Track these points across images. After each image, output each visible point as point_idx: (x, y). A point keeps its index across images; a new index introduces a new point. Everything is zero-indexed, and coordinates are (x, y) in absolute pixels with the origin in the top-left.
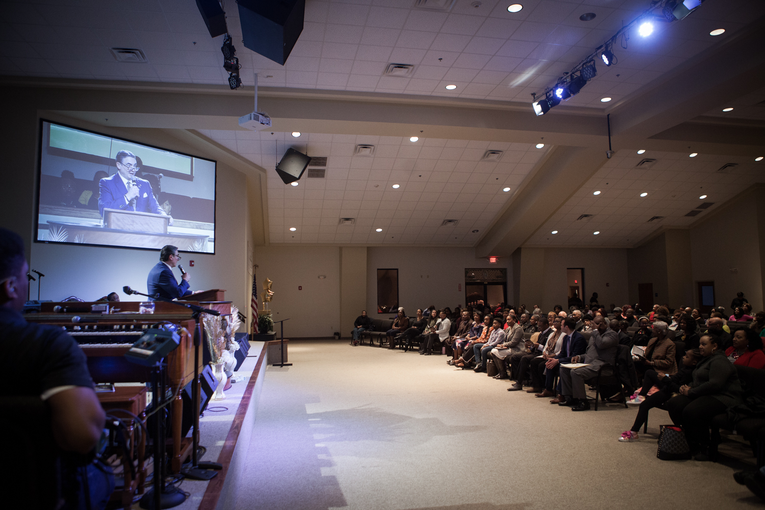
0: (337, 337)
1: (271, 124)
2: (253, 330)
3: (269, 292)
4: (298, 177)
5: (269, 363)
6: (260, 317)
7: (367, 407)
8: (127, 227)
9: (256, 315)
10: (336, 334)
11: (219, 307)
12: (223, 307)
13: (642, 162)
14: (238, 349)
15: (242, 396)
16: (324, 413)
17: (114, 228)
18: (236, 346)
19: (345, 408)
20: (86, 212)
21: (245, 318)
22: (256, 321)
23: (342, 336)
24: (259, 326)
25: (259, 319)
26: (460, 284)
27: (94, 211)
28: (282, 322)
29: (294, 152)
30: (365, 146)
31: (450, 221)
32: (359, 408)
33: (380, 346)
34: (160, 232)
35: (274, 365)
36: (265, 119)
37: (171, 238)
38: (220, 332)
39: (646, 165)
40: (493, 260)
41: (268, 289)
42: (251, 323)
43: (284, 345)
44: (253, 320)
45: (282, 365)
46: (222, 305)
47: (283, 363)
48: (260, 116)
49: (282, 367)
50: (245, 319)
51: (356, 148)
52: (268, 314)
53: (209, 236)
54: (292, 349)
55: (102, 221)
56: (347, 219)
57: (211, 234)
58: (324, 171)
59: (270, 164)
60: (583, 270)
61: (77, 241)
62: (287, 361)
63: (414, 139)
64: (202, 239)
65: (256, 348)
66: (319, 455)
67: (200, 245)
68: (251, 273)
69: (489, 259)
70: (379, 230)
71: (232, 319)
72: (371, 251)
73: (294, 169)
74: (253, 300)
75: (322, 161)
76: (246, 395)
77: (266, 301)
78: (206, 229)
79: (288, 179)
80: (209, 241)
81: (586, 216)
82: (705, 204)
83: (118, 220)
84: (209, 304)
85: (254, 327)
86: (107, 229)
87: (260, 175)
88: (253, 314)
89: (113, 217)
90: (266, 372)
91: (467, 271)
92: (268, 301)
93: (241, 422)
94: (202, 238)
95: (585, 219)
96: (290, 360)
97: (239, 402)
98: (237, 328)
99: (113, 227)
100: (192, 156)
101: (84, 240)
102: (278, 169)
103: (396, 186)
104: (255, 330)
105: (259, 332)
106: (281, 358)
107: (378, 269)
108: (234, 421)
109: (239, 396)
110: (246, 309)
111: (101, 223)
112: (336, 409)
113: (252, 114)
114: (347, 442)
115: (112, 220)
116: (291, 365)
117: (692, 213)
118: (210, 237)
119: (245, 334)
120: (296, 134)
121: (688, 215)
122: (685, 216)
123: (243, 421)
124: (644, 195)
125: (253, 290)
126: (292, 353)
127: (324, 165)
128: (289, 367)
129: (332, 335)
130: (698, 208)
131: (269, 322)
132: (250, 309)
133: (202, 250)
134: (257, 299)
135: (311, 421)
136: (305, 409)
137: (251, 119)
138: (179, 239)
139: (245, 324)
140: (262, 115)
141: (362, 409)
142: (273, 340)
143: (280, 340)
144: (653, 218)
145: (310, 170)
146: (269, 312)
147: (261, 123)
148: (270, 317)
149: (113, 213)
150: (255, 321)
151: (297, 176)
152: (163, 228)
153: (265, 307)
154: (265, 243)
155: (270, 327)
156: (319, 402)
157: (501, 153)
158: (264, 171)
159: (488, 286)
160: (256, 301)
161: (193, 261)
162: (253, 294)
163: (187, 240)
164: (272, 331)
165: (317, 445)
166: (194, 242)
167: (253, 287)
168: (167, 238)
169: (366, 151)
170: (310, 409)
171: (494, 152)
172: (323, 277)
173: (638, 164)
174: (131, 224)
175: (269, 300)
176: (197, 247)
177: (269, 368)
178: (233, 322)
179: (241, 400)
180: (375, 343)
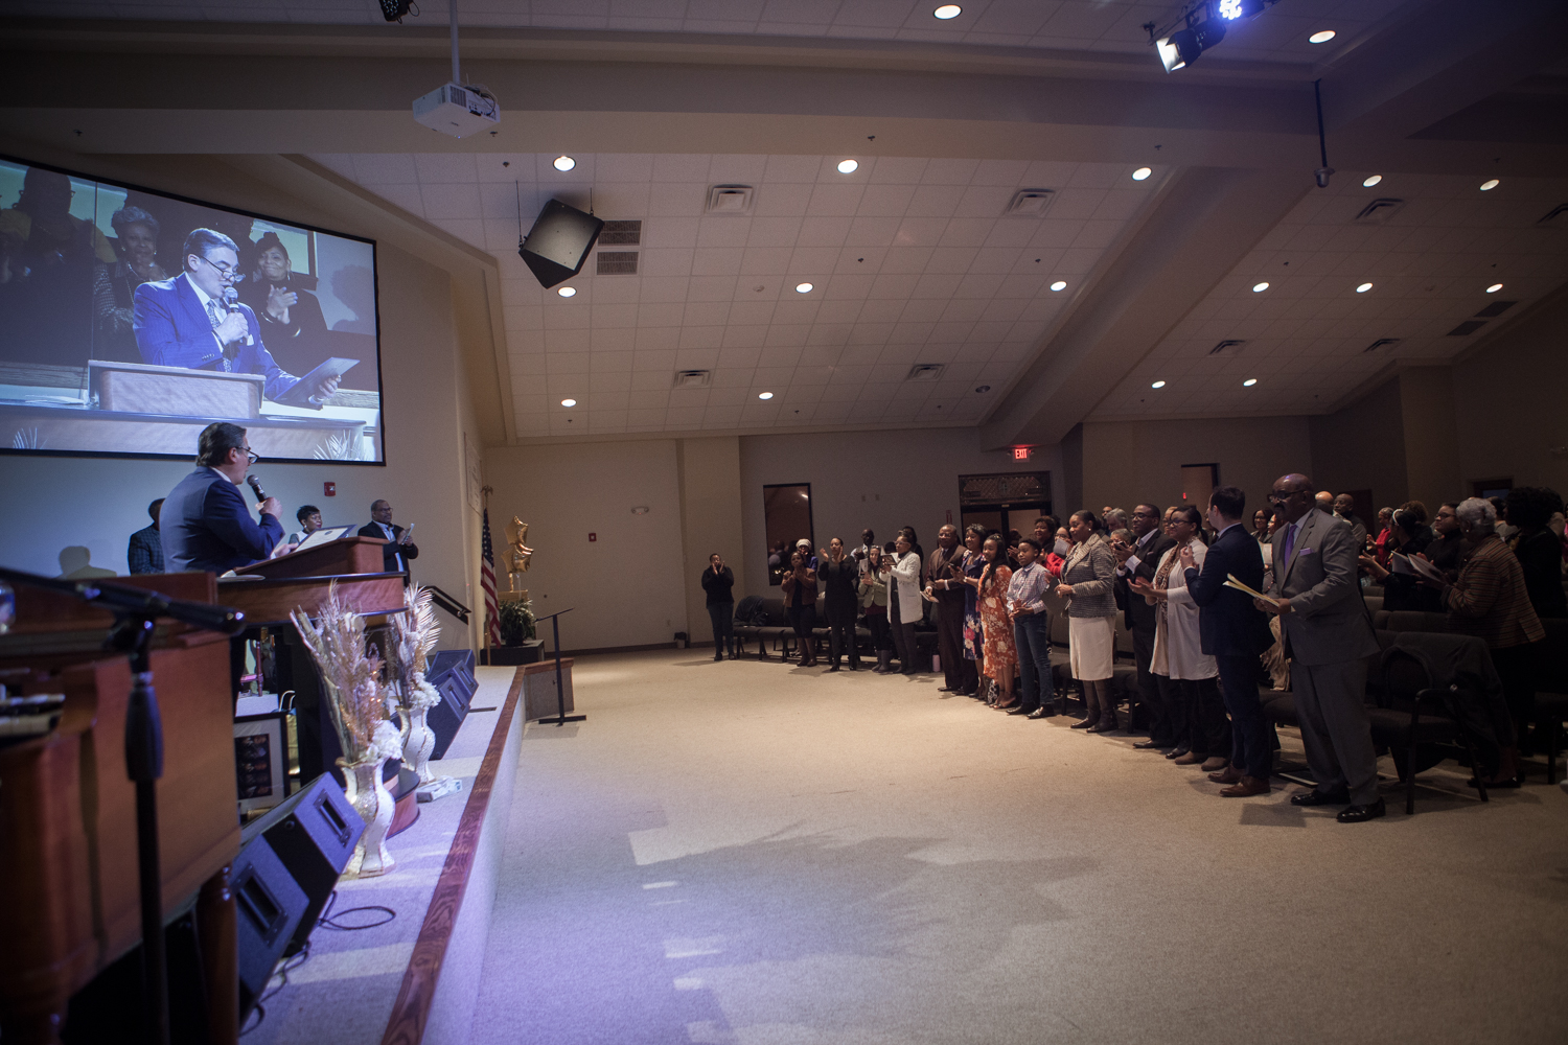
0: (681, 643)
1: (498, 117)
2: (490, 638)
3: (521, 550)
4: (573, 269)
5: (530, 715)
6: (505, 608)
7: (796, 833)
8: (152, 408)
9: (494, 605)
10: (680, 636)
11: (364, 590)
12: (374, 588)
13: (1371, 208)
14: (436, 704)
15: (446, 852)
16: (682, 860)
17: (118, 410)
18: (428, 695)
19: (738, 840)
20: (39, 372)
21: (469, 611)
22: (495, 618)
23: (693, 640)
24: (502, 629)
25: (502, 612)
26: (949, 512)
27: (60, 368)
28: (555, 617)
29: (561, 208)
30: (731, 190)
31: (927, 367)
32: (775, 839)
33: (784, 660)
34: (239, 417)
35: (542, 722)
36: (483, 102)
37: (269, 430)
38: (362, 668)
39: (1380, 214)
40: (1021, 453)
41: (518, 542)
42: (485, 624)
43: (562, 671)
44: (487, 616)
45: (561, 721)
46: (371, 582)
47: (562, 715)
48: (469, 94)
49: (561, 724)
50: (468, 615)
51: (709, 196)
52: (522, 601)
53: (365, 423)
54: (583, 677)
55: (86, 393)
56: (693, 373)
57: (370, 416)
58: (634, 256)
59: (504, 244)
60: (1214, 467)
61: (20, 444)
62: (572, 709)
63: (848, 166)
64: (347, 430)
65: (494, 686)
66: (691, 1027)
67: (345, 445)
68: (478, 508)
69: (1011, 451)
70: (766, 396)
71: (415, 621)
72: (747, 444)
73: (564, 247)
74: (484, 570)
75: (627, 231)
76: (460, 850)
77: (515, 570)
78: (357, 406)
79: (550, 274)
80: (366, 434)
81: (1231, 343)
82: (1498, 305)
83: (128, 388)
84: (327, 582)
85: (491, 630)
86: (101, 413)
87: (484, 272)
88: (487, 603)
89: (114, 381)
90: (524, 742)
91: (963, 480)
92: (521, 570)
93: (432, 978)
94: (346, 428)
95: (1227, 351)
96: (580, 703)
97: (434, 882)
98: (430, 645)
99: (116, 406)
100: (311, 228)
101: (40, 441)
102: (525, 251)
103: (805, 288)
104: (495, 640)
105: (504, 643)
106: (557, 703)
107: (765, 487)
108: (409, 975)
109: (438, 853)
110: (468, 592)
111: (82, 398)
112: (713, 846)
113: (448, 87)
114: (765, 963)
115: (111, 390)
116: (583, 718)
117: (1465, 329)
118: (368, 425)
119: (466, 652)
120: (564, 164)
121: (1455, 332)
122: (1450, 334)
123: (439, 970)
124: (1364, 288)
125: (483, 546)
126: (584, 687)
127: (636, 241)
128: (579, 723)
129: (670, 639)
130: (1479, 315)
131: (526, 618)
132: (480, 592)
133: (350, 455)
134: (493, 566)
135: (649, 890)
136: (630, 850)
137: (444, 101)
138: (290, 432)
139: (470, 626)
140: (474, 91)
141: (785, 841)
142: (537, 661)
143: (554, 661)
144: (1377, 344)
145: (602, 256)
146: (524, 594)
147: (473, 112)
148: (526, 607)
149: (112, 373)
150: (491, 618)
151: (572, 266)
152: (247, 406)
153: (515, 585)
154: (506, 438)
155: (529, 629)
156: (665, 824)
157: (1049, 195)
158: (493, 261)
159: (1011, 514)
160: (493, 571)
161: (333, 484)
162: (483, 555)
163: (310, 433)
164: (535, 638)
165: (681, 983)
166: (328, 438)
167: (483, 540)
168: (260, 430)
169: (734, 203)
170: (647, 850)
171: (1033, 194)
172: (642, 510)
173: (1361, 214)
174: (163, 399)
175: (522, 567)
176: (338, 450)
177: (530, 729)
178: (419, 627)
179: (439, 869)
180: (770, 652)
